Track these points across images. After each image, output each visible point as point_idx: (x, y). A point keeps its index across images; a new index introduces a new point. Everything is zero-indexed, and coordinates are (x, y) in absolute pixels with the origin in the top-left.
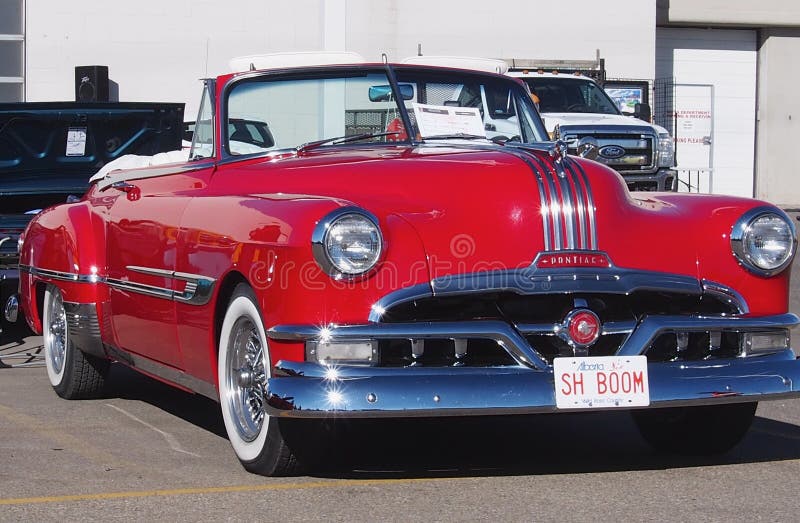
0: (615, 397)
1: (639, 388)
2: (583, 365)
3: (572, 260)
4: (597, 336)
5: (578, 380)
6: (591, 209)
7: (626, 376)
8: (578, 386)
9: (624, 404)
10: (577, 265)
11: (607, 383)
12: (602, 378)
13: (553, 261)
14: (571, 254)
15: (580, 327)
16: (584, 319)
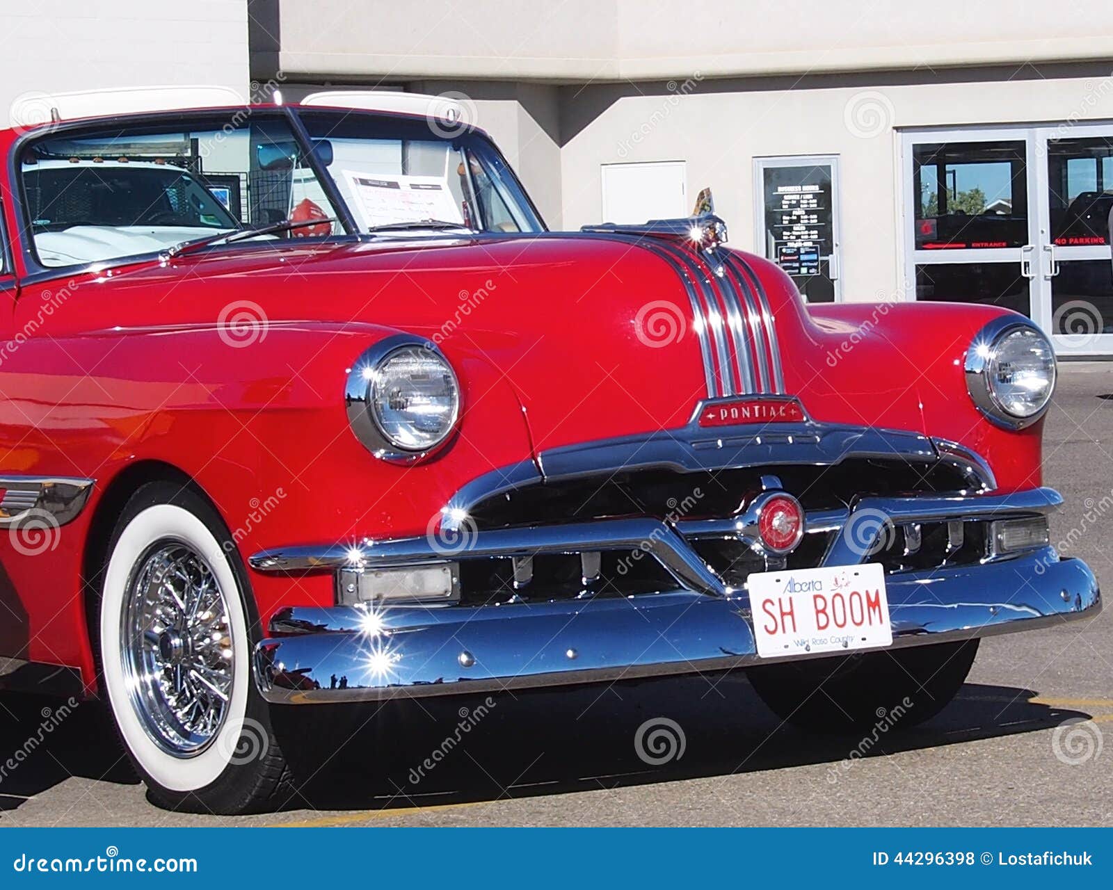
0: (842, 633)
1: (875, 618)
2: (792, 583)
3: (752, 411)
4: (800, 533)
5: (786, 609)
6: (768, 319)
7: (855, 598)
8: (788, 619)
9: (856, 645)
10: (762, 420)
11: (829, 611)
12: (821, 605)
13: (724, 414)
14: (749, 402)
15: (776, 522)
16: (781, 509)
